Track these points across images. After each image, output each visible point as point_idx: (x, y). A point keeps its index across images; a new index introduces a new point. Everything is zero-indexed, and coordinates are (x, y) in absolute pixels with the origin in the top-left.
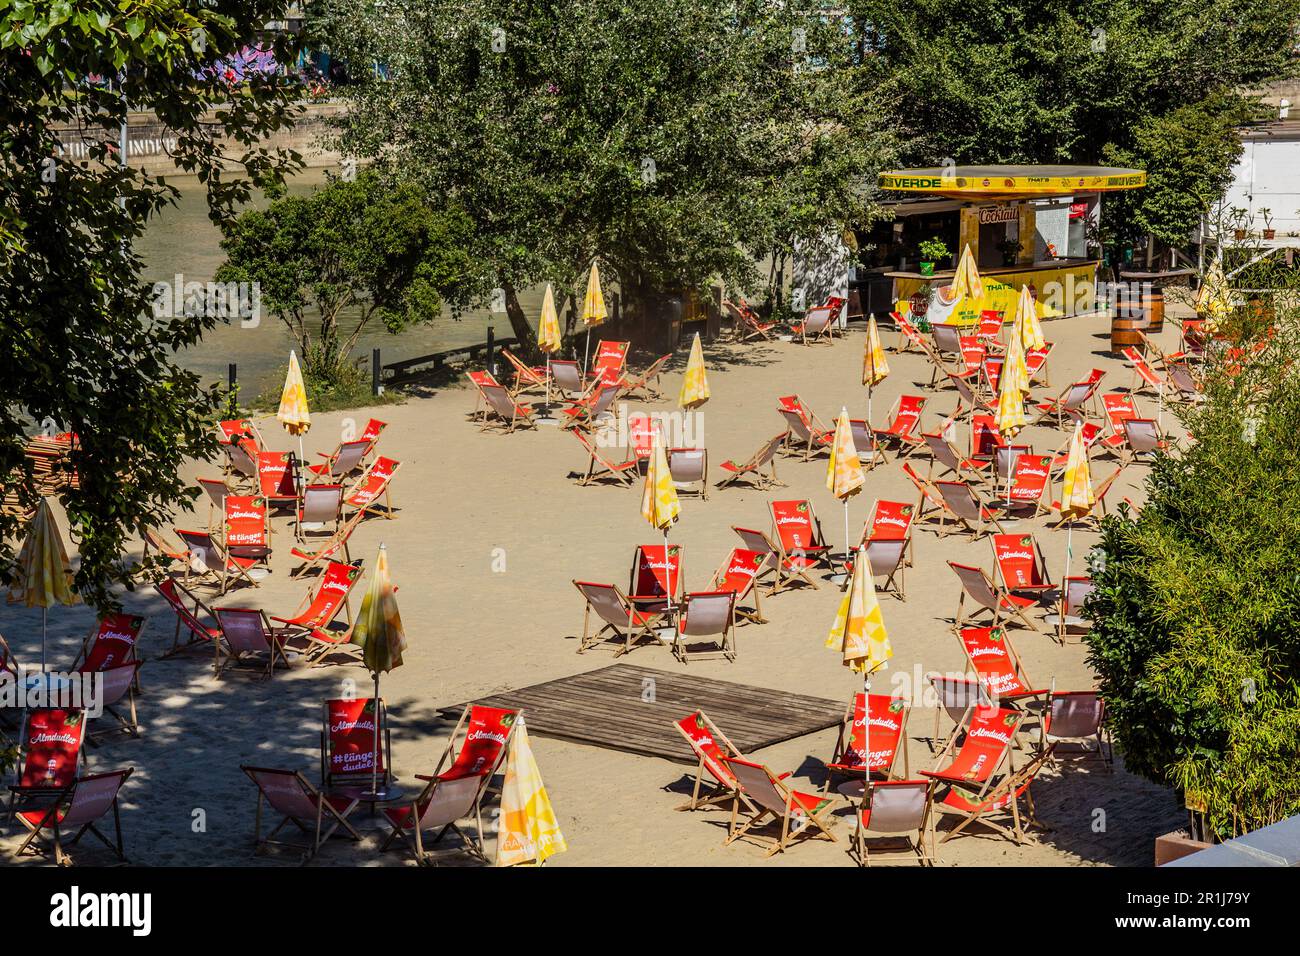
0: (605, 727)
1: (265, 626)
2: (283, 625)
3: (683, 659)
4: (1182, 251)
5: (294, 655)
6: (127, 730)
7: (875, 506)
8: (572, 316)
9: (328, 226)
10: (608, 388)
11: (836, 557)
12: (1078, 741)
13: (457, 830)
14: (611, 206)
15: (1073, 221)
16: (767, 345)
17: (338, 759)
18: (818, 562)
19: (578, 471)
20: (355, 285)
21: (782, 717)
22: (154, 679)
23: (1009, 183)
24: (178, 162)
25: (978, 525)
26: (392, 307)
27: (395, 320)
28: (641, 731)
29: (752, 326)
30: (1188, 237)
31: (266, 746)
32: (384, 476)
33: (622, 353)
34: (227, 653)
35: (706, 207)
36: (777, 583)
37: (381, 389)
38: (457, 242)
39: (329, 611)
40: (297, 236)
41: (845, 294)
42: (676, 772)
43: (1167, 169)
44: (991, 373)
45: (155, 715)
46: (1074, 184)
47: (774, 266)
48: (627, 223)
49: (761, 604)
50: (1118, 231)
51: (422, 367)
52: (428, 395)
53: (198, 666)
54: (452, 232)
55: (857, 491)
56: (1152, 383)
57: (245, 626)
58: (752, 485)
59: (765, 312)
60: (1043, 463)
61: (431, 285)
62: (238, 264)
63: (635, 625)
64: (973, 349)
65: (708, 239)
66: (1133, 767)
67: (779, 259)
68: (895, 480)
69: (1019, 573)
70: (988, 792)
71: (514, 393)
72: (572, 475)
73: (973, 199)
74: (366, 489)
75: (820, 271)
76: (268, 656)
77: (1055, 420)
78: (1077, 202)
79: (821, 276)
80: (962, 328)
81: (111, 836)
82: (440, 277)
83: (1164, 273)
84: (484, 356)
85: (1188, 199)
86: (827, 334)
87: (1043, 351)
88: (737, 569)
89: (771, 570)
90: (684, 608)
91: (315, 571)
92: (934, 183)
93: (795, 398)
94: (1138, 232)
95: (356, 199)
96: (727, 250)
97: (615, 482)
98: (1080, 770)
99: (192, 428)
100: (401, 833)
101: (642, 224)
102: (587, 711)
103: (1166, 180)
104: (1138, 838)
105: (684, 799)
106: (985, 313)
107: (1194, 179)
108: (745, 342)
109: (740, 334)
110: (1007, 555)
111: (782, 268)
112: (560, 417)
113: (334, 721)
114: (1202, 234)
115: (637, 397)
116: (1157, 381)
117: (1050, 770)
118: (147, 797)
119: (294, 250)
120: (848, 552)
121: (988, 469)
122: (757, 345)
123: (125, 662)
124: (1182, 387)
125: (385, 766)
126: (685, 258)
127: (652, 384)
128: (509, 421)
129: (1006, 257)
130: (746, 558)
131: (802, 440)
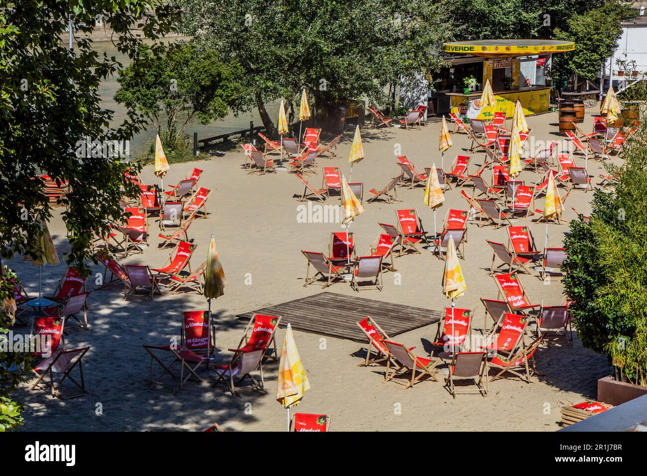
0: (320, 324)
1: (149, 274)
2: (157, 273)
3: (357, 290)
4: (592, 82)
5: (163, 288)
6: (82, 326)
7: (448, 211)
8: (292, 115)
9: (171, 71)
10: (312, 152)
11: (430, 237)
12: (555, 330)
13: (250, 376)
14: (312, 61)
15: (538, 67)
16: (388, 129)
17: (189, 341)
18: (421, 240)
19: (298, 194)
20: (185, 100)
21: (408, 319)
22: (95, 300)
23: (508, 49)
24: (120, 49)
25: (499, 221)
26: (203, 111)
27: (205, 118)
28: (338, 326)
29: (380, 120)
30: (596, 75)
31: (152, 334)
32: (203, 197)
33: (317, 135)
34: (130, 287)
35: (359, 61)
36: (401, 251)
37: (198, 152)
38: (235, 79)
39: (180, 266)
40: (156, 76)
41: (426, 104)
42: (357, 346)
43: (585, 41)
44: (501, 144)
45: (96, 319)
46: (540, 49)
47: (390, 90)
48: (320, 69)
49: (394, 261)
50: (560, 72)
51: (217, 141)
52: (222, 155)
53: (115, 294)
54: (233, 74)
55: (441, 205)
56: (580, 149)
57: (139, 274)
58: (385, 201)
59: (386, 112)
60: (530, 190)
61: (223, 100)
62: (127, 90)
63: (332, 272)
64: (492, 132)
65: (359, 77)
66: (586, 345)
67: (393, 86)
68: (456, 198)
69: (521, 245)
70: (512, 356)
71: (264, 154)
72: (295, 196)
73: (488, 56)
74: (194, 204)
75: (413, 92)
76: (151, 288)
77: (533, 168)
78: (540, 57)
79: (414, 95)
80: (485, 120)
81: (78, 379)
82: (227, 96)
83: (583, 93)
84: (248, 136)
85: (596, 56)
86: (418, 124)
87: (527, 133)
88: (383, 245)
89: (398, 244)
90: (356, 264)
91: (171, 245)
92: (471, 49)
93: (405, 157)
94: (570, 72)
95: (185, 57)
96: (369, 82)
97: (316, 199)
98: (557, 345)
99: (128, 182)
100: (223, 378)
101: (328, 69)
102: (311, 316)
103: (585, 47)
104: (587, 379)
105: (362, 361)
106: (497, 113)
107: (599, 46)
108: (378, 128)
109: (375, 124)
110: (515, 237)
111: (395, 91)
112: (287, 167)
113: (187, 322)
114: (602, 73)
115: (325, 156)
116: (583, 148)
117: (543, 345)
118: (95, 360)
119: (155, 83)
120: (436, 235)
121: (502, 193)
122: (384, 129)
123: (80, 292)
124: (596, 151)
125: (213, 344)
126: (348, 86)
127: (333, 150)
128: (262, 168)
129: (506, 85)
130: (387, 239)
131: (409, 177)
